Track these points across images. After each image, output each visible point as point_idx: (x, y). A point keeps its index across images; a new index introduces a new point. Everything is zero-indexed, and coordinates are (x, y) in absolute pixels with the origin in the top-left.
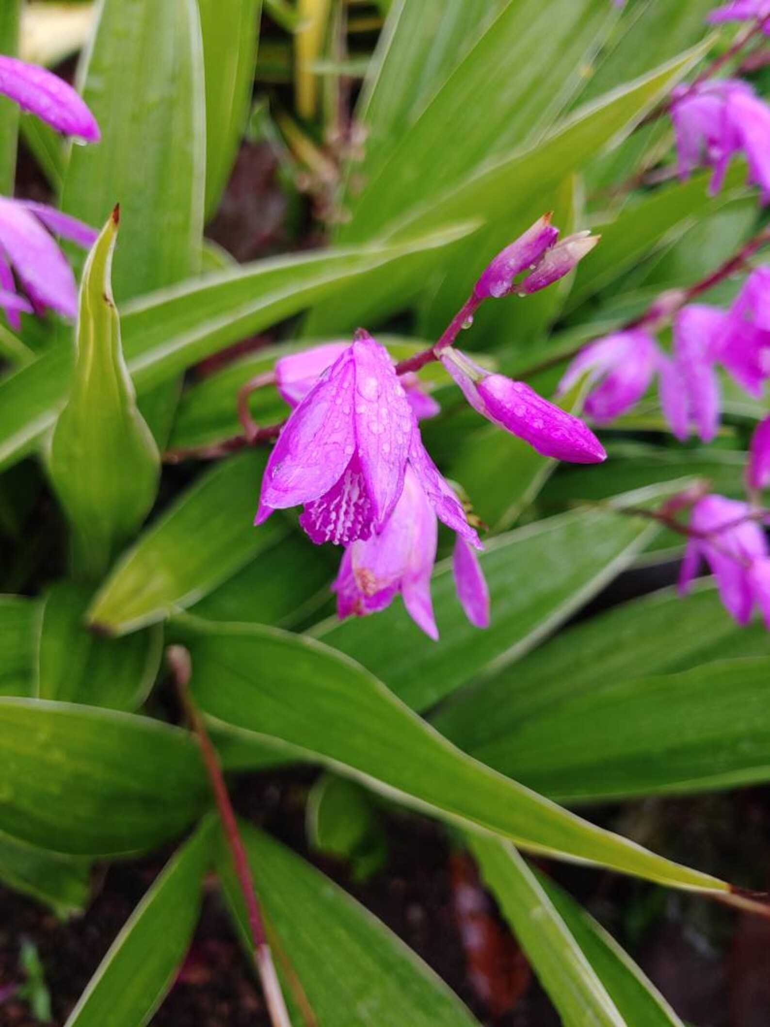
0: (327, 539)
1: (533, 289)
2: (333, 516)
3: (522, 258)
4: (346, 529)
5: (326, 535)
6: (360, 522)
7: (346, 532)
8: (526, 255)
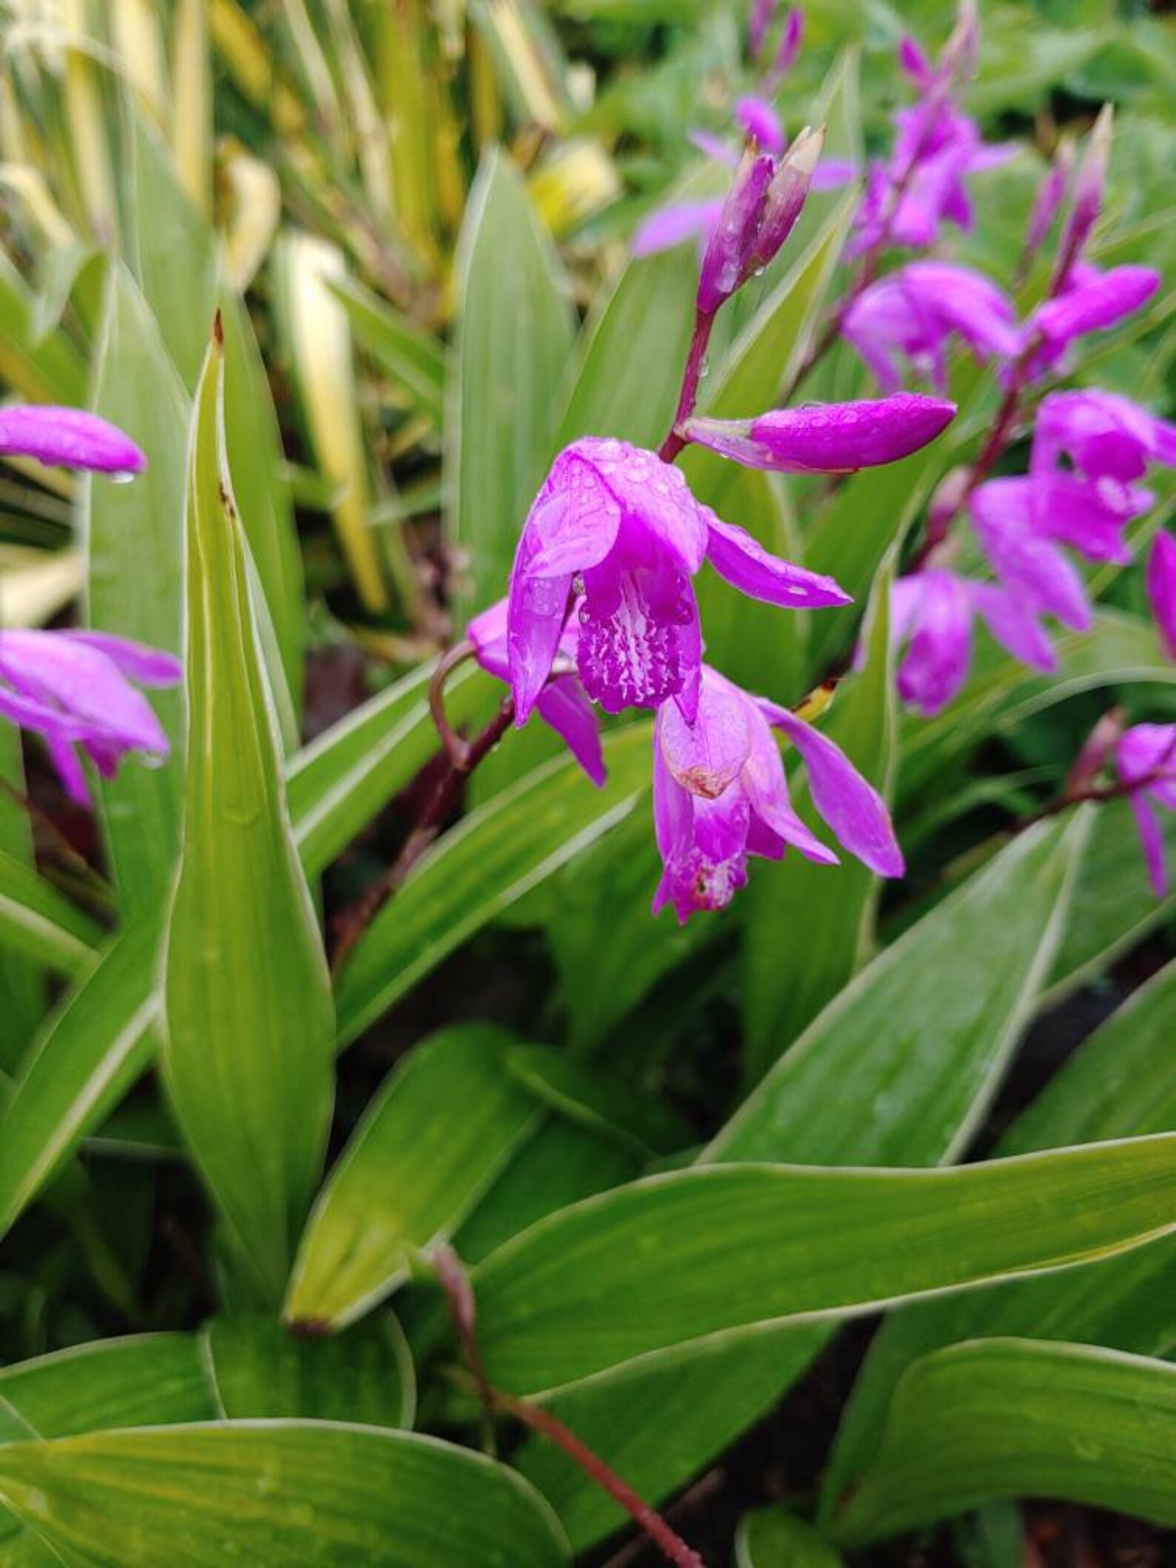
0: (625, 694)
1: (769, 251)
2: (622, 657)
3: (741, 213)
4: (646, 671)
5: (620, 689)
6: (662, 662)
7: (648, 680)
8: (744, 208)
